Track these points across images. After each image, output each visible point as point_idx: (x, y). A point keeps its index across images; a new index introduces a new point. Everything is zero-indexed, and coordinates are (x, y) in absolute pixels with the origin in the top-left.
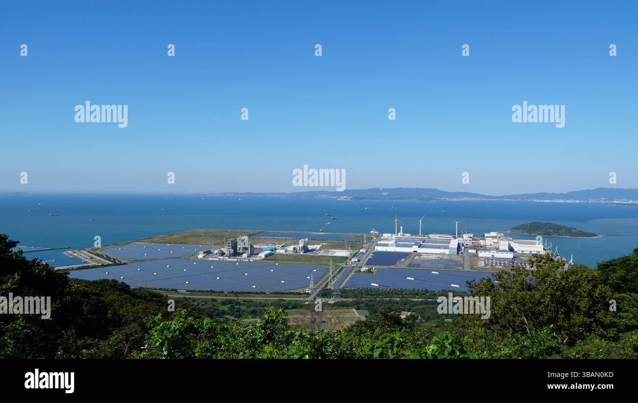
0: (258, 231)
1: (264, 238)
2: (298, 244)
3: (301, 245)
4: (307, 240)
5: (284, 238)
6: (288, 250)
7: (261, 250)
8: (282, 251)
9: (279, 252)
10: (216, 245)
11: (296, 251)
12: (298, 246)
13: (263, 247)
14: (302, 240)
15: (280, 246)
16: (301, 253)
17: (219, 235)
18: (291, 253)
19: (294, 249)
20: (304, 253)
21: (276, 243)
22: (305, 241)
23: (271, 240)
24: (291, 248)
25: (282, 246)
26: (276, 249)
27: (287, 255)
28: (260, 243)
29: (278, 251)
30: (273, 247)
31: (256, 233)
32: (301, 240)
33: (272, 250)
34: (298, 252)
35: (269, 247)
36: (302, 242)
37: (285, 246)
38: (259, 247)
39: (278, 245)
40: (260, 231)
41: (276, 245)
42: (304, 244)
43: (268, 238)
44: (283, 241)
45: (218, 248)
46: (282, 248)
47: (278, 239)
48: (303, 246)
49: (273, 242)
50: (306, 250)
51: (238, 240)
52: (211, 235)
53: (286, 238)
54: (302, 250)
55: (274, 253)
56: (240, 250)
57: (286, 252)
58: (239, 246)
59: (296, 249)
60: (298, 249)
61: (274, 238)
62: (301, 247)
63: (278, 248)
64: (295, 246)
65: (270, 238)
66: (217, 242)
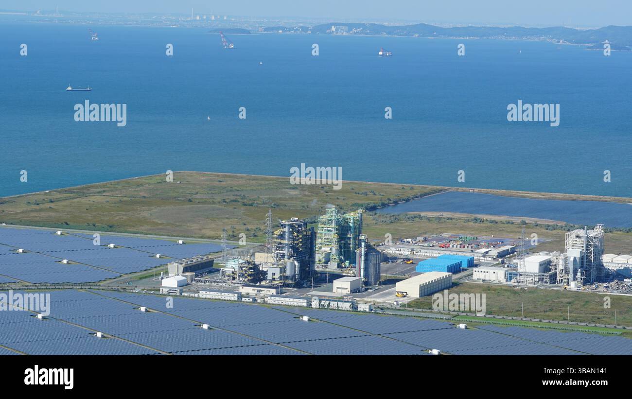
0: (418, 188)
1: (439, 219)
2: (562, 251)
3: (574, 252)
4: (598, 231)
5: (517, 220)
6: (521, 269)
7: (410, 267)
8: (496, 275)
9: (482, 276)
11: (553, 278)
12: (562, 256)
13: (423, 253)
14: (581, 232)
15: (494, 252)
16: (573, 286)
17: (264, 197)
18: (529, 283)
19: (546, 266)
20: (586, 282)
21: (483, 237)
22: (589, 239)
23: (463, 228)
24: (531, 264)
25: (502, 255)
26: (472, 264)
27: (512, 290)
28: (414, 237)
29: (478, 275)
30: (463, 255)
31: (411, 194)
32: (573, 234)
33: (455, 269)
34: (558, 278)
35: (447, 253)
36: (578, 239)
37: (513, 251)
38: (407, 253)
39: (488, 247)
40: (430, 187)
41: (478, 246)
42: (587, 247)
43: (451, 219)
44: (512, 232)
45: (243, 252)
46: (500, 260)
47: (492, 222)
48: (582, 258)
49: (469, 237)
50: (594, 274)
51: (323, 223)
52: (233, 198)
53: (528, 220)
54: (575, 272)
55: (460, 279)
56: (327, 262)
57: (510, 280)
58: (327, 249)
59: (552, 268)
60: (561, 267)
61: (476, 219)
62: (572, 259)
63: (483, 260)
64: (547, 254)
65: (464, 216)
66: (249, 228)
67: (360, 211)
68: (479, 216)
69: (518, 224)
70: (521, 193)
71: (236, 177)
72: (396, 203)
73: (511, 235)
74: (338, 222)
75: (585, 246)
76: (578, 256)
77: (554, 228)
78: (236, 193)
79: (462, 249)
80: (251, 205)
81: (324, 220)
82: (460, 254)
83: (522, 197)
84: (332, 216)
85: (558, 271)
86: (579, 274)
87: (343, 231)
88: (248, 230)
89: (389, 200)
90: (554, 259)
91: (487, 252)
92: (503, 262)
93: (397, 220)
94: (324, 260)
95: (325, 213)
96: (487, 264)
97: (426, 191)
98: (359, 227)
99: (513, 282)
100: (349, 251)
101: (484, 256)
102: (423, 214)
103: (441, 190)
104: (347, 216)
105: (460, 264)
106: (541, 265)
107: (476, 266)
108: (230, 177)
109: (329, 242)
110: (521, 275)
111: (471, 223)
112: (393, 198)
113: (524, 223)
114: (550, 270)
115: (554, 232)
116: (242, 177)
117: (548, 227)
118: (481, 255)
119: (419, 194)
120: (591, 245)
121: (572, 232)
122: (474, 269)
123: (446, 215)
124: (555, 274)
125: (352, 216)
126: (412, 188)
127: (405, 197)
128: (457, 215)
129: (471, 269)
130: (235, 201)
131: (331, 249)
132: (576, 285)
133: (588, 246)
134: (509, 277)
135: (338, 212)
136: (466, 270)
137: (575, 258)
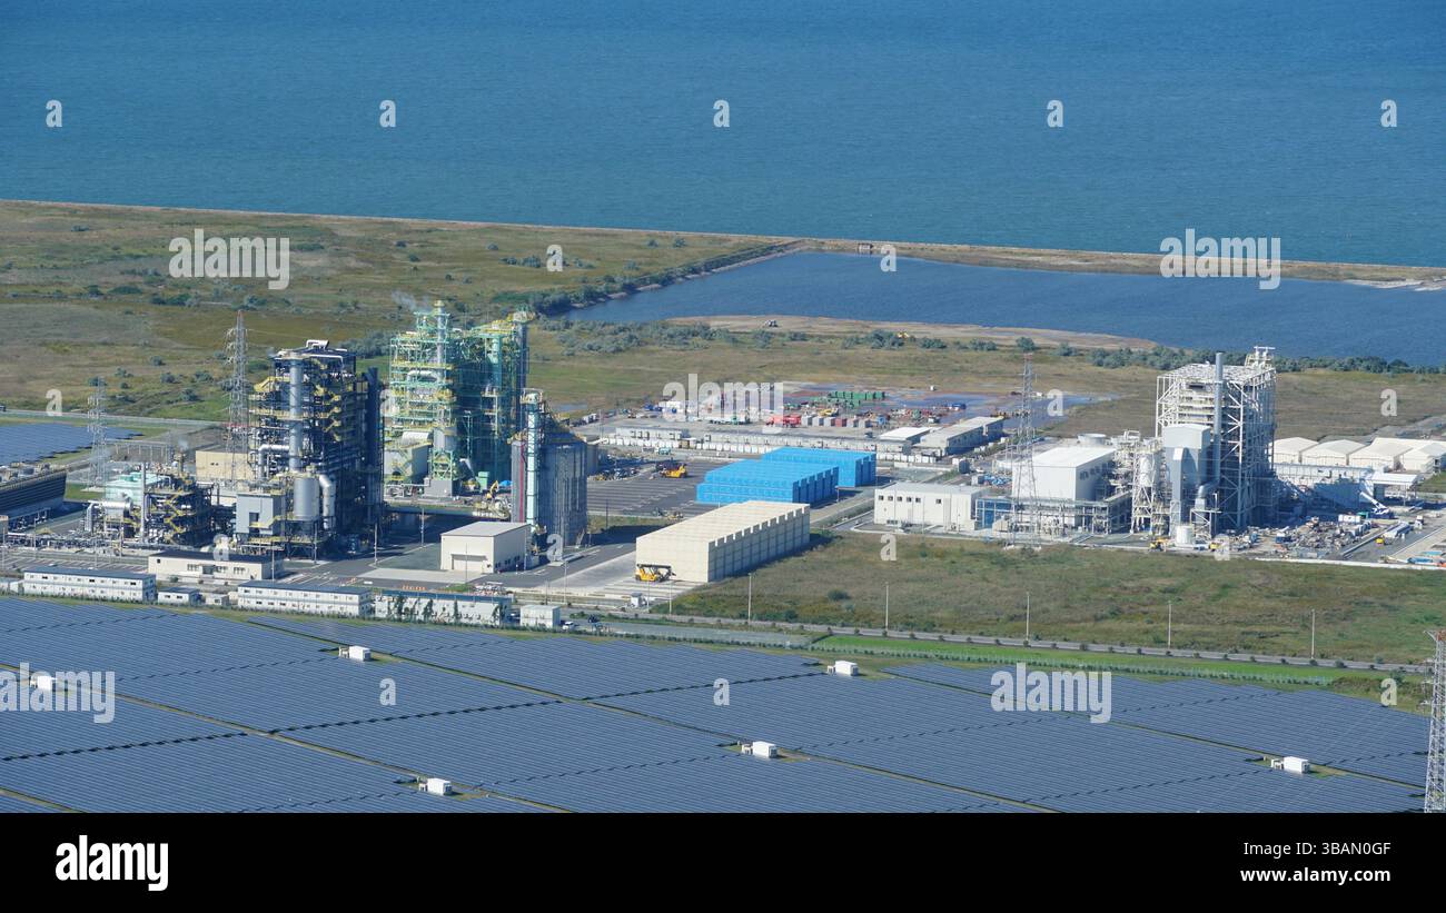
0: (700, 243)
1: (765, 338)
2: (1149, 431)
3: (1183, 436)
4: (1255, 369)
5: (1008, 337)
6: (1020, 490)
7: (680, 487)
8: (945, 509)
9: (902, 512)
10: (149, 406)
11: (1121, 516)
12: (1148, 448)
13: (719, 444)
14: (1206, 373)
15: (938, 438)
16: (1182, 538)
18: (1046, 531)
19: (1098, 479)
20: (1221, 525)
21: (903, 393)
22: (1228, 391)
23: (839, 364)
25: (961, 446)
26: (869, 476)
27: (994, 557)
29: (890, 508)
30: (844, 447)
31: (675, 261)
32: (1179, 377)
33: (819, 492)
34: (1137, 515)
35: (793, 442)
36: (1194, 394)
37: (995, 433)
38: (669, 445)
39: (918, 423)
40: (736, 238)
41: (888, 421)
42: (1224, 417)
43: (804, 338)
44: (990, 374)
45: (156, 450)
46: (956, 461)
47: (927, 344)
48: (1209, 452)
49: (860, 391)
50: (1244, 501)
51: (404, 356)
52: (121, 280)
53: (1040, 337)
54: (1188, 496)
55: (835, 521)
56: (419, 478)
57: (989, 523)
58: (421, 436)
59: (1118, 484)
60: (1144, 481)
61: (879, 337)
62: (1178, 456)
63: (903, 462)
64: (1100, 441)
65: (842, 327)
66: (175, 373)
67: (520, 316)
68: (889, 327)
69: (1011, 349)
70: (1017, 253)
71: (133, 216)
72: (630, 289)
73: (988, 385)
74: (453, 351)
75: (1216, 414)
76: (1196, 444)
77: (1121, 360)
78: (132, 264)
79: (839, 431)
80: (180, 302)
81: (410, 347)
82: (832, 444)
83: (1019, 264)
84: (432, 333)
85: (1135, 494)
86: (1200, 502)
87: (468, 379)
88: (171, 380)
89: (611, 280)
90: (1121, 456)
91: (916, 439)
92: (965, 469)
93: (636, 343)
94: (409, 471)
95: (409, 325)
96: (916, 476)
97: (724, 251)
98: (517, 367)
99: (997, 530)
100: (487, 443)
101: (906, 451)
102: (715, 323)
103: (769, 249)
104: (481, 331)
105: (832, 477)
106: (1082, 474)
107: (883, 481)
108: (110, 214)
109: (424, 416)
110: (1020, 507)
111: (864, 350)
112: (622, 275)
113: (1028, 346)
114: (1111, 490)
115: (1122, 373)
116: (148, 216)
117: (1101, 358)
118: (896, 447)
119: (702, 260)
120: (1236, 412)
121: (1174, 375)
122: (878, 492)
123: (787, 324)
124: (1126, 504)
125: (495, 334)
126: (680, 244)
127: (657, 271)
128: (822, 326)
129: (866, 490)
130: (130, 290)
131: (431, 437)
132: (1191, 535)
133: (1227, 414)
134: (985, 513)
135: (453, 321)
136: (852, 494)
137: (1186, 452)
